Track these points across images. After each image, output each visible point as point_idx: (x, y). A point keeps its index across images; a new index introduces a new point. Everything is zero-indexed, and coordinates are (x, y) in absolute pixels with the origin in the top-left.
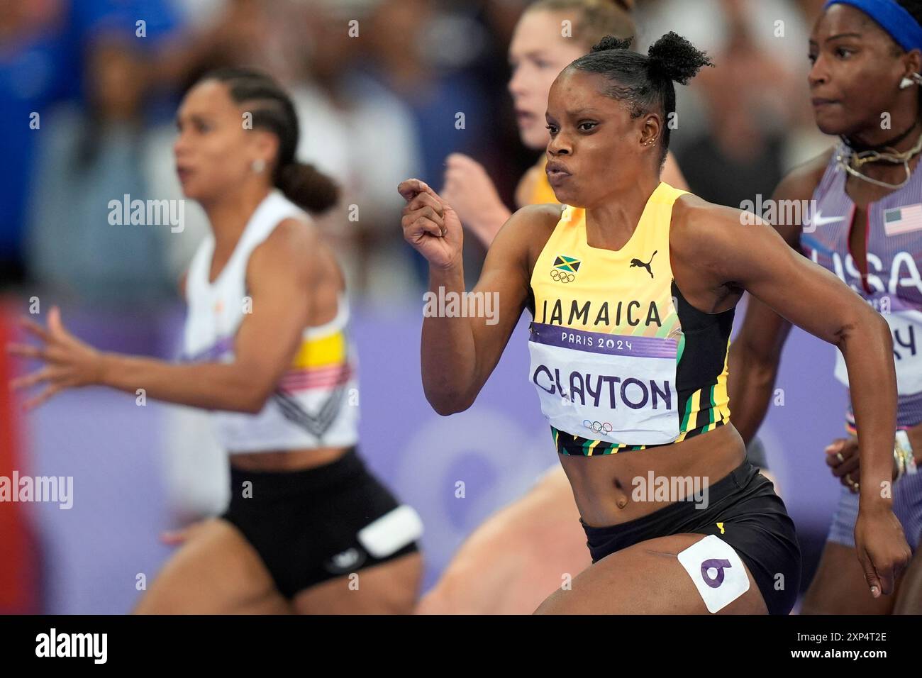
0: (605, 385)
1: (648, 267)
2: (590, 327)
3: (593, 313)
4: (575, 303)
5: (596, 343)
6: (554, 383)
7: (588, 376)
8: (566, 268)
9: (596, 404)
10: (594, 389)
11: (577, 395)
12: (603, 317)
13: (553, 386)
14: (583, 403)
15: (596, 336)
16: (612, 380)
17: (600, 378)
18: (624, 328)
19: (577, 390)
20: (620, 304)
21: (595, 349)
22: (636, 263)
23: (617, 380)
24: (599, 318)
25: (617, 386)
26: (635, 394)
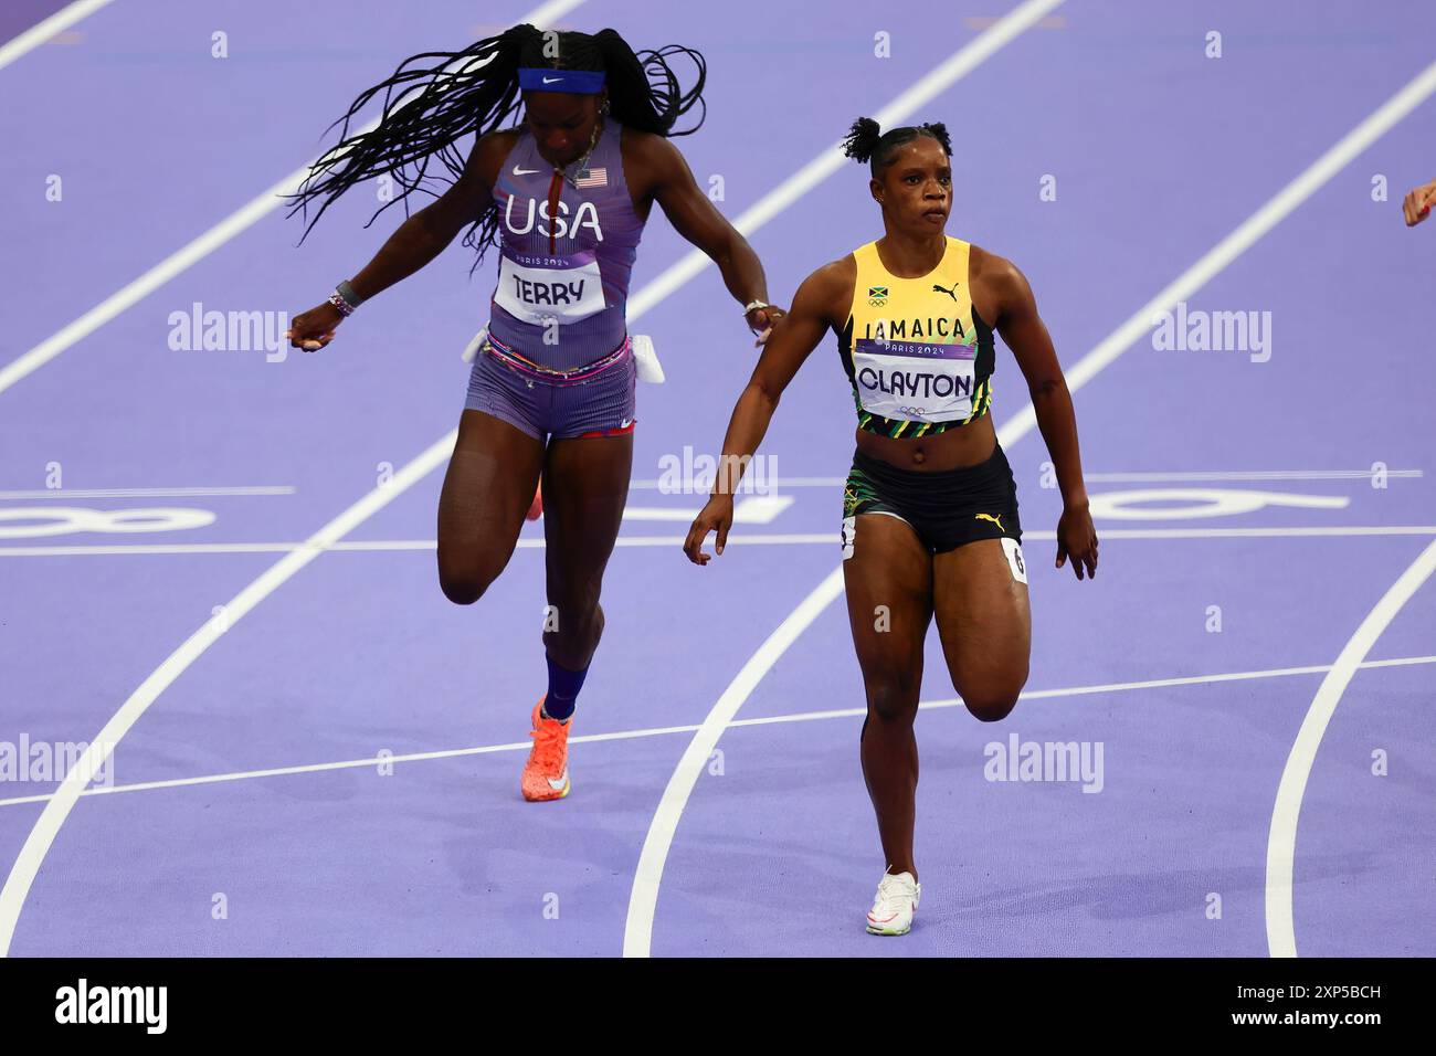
0: (923, 381)
1: (952, 293)
2: (909, 339)
3: (909, 328)
4: (893, 323)
5: (916, 349)
6: (878, 380)
7: (908, 375)
8: (879, 295)
9: (913, 394)
10: (912, 383)
11: (897, 389)
12: (917, 329)
13: (876, 383)
14: (902, 394)
15: (916, 345)
16: (927, 377)
17: (918, 375)
18: (935, 338)
19: (897, 385)
20: (930, 320)
21: (915, 355)
22: (938, 288)
23: (932, 376)
24: (914, 332)
25: (931, 381)
26: (943, 385)
